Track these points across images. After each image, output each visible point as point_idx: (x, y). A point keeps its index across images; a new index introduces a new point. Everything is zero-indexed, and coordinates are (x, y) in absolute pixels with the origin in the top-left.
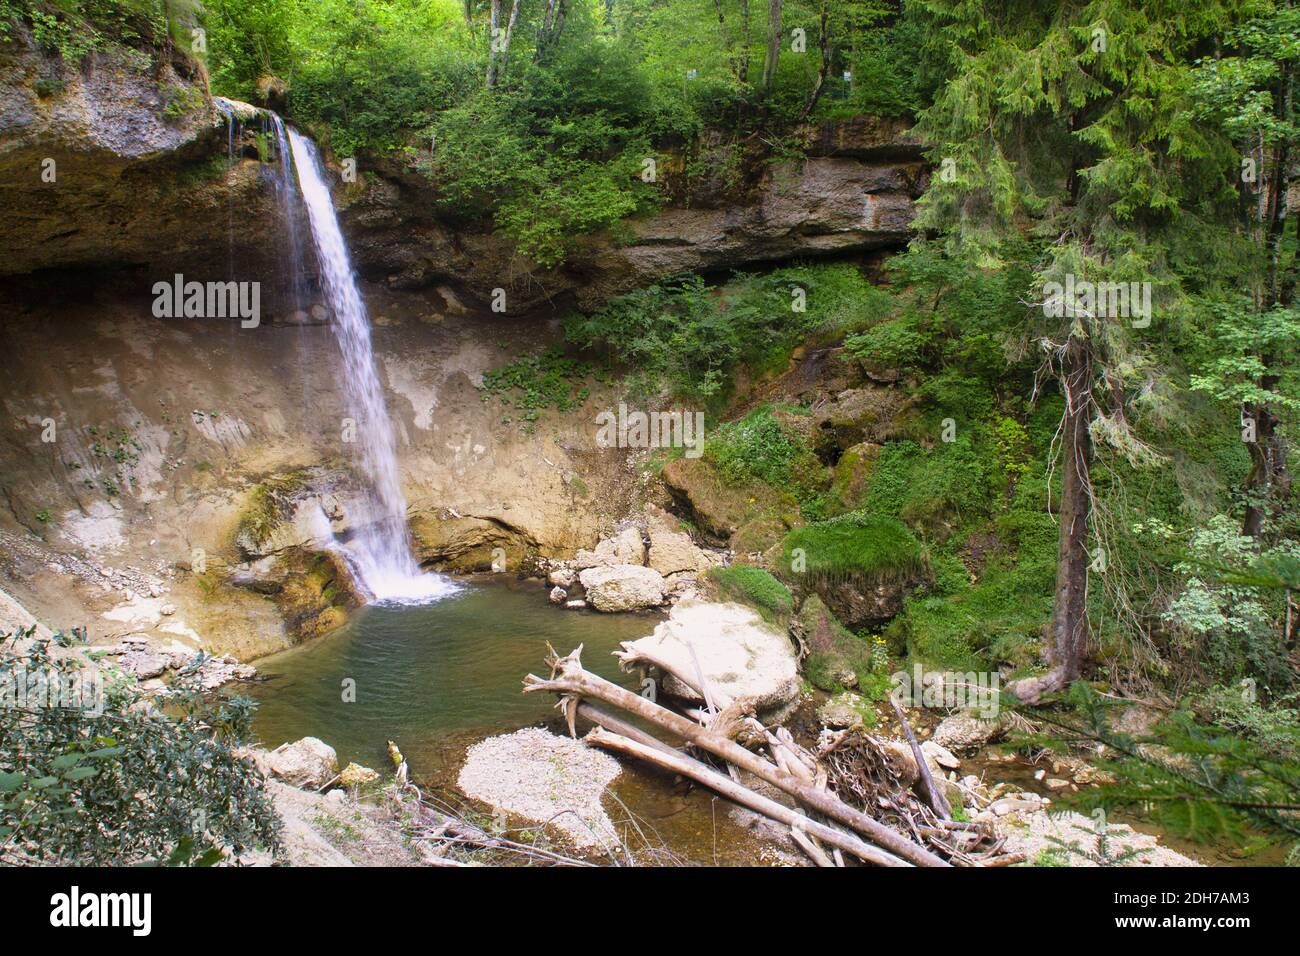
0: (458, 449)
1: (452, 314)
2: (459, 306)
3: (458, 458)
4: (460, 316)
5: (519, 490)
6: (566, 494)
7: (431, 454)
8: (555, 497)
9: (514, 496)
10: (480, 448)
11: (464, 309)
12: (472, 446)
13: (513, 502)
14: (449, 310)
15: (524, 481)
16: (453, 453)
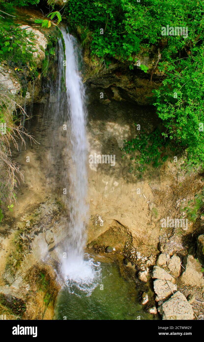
0: (107, 183)
1: (114, 100)
2: (119, 97)
3: (106, 188)
4: (118, 102)
5: (129, 208)
6: (149, 215)
7: (95, 185)
8: (144, 214)
9: (127, 210)
10: (116, 184)
11: (121, 99)
12: (113, 182)
13: (126, 214)
14: (114, 98)
15: (132, 204)
16: (104, 185)
